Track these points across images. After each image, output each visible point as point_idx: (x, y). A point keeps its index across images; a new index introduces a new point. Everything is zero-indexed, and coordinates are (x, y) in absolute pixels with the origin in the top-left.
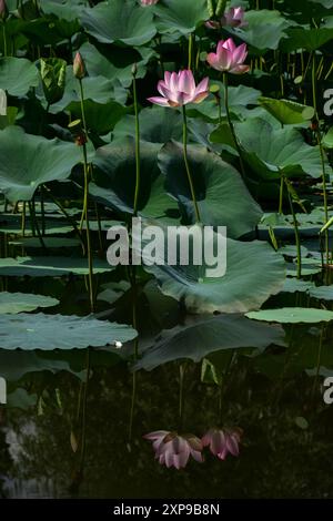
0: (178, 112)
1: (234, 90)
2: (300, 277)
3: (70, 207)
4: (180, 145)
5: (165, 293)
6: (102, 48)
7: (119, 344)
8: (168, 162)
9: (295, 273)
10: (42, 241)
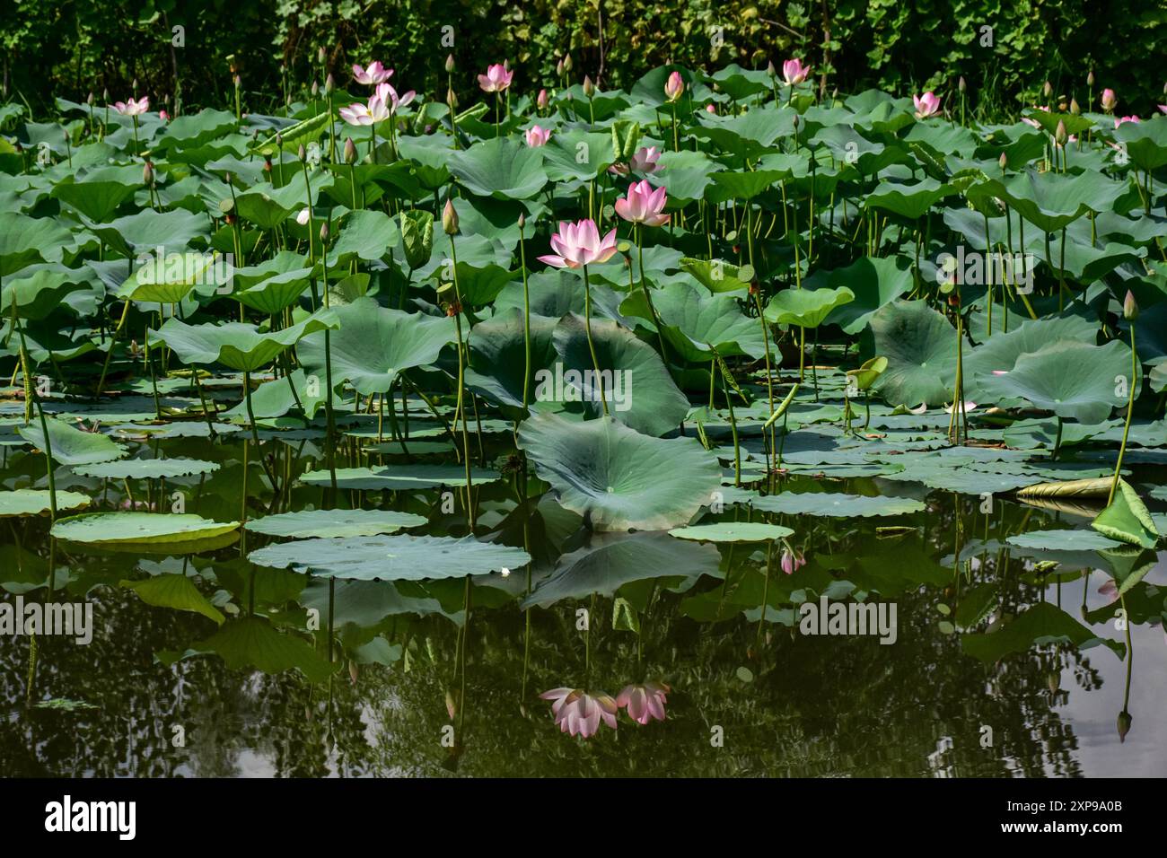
0: (577, 278)
1: (649, 252)
2: (740, 485)
3: (440, 405)
4: (582, 318)
5: (565, 506)
6: (478, 202)
7: (506, 572)
8: (566, 342)
9: (733, 480)
10: (404, 448)
